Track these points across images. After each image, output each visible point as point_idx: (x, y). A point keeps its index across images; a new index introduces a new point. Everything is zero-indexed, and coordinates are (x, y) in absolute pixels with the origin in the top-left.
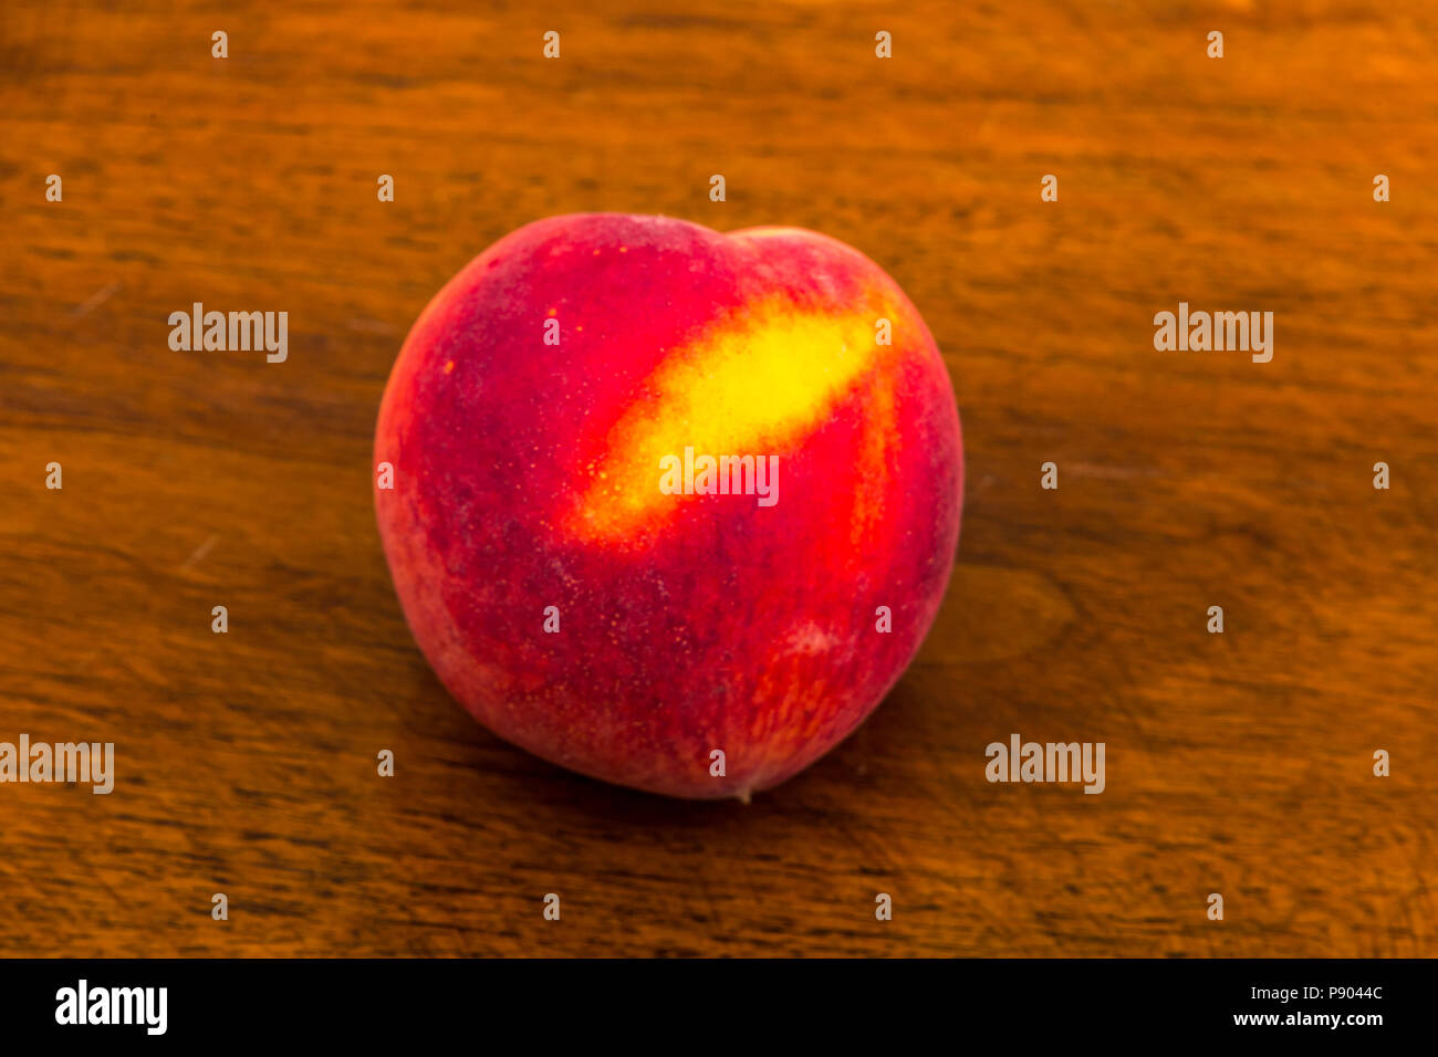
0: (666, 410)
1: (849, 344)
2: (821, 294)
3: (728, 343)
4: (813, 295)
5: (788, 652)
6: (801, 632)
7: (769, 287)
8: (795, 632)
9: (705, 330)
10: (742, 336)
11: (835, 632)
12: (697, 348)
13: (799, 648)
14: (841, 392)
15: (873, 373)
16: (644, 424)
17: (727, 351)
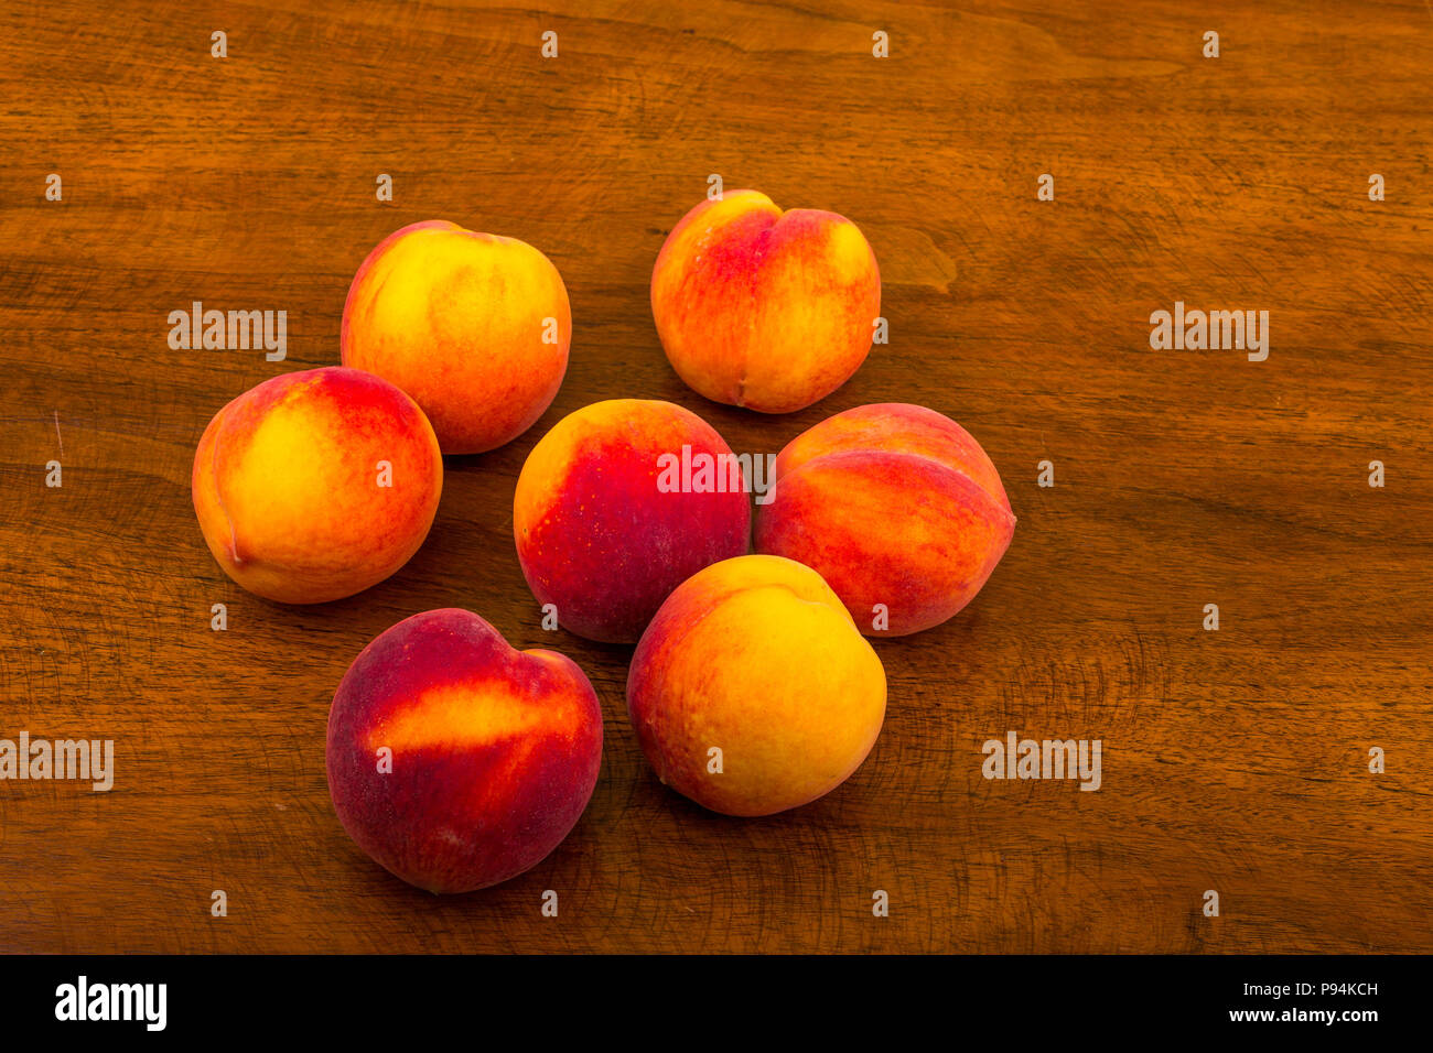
0: (419, 709)
1: (523, 718)
2: (527, 691)
3: (463, 692)
4: (522, 691)
5: (438, 838)
6: (446, 832)
7: (504, 678)
8: (442, 831)
9: (456, 684)
10: (472, 693)
11: (463, 839)
12: (447, 689)
13: (444, 838)
14: (505, 737)
15: (527, 735)
16: (407, 710)
17: (460, 696)
